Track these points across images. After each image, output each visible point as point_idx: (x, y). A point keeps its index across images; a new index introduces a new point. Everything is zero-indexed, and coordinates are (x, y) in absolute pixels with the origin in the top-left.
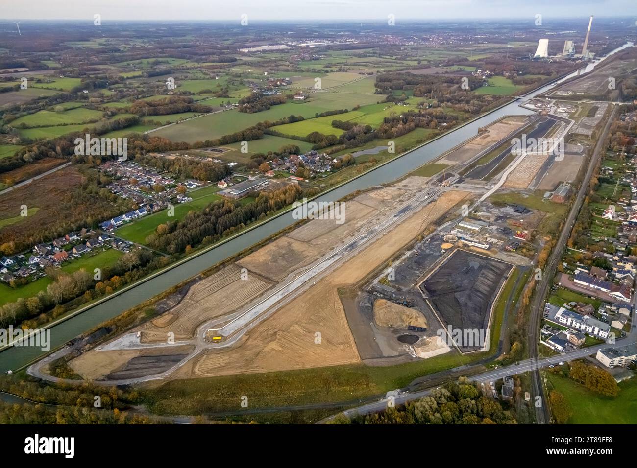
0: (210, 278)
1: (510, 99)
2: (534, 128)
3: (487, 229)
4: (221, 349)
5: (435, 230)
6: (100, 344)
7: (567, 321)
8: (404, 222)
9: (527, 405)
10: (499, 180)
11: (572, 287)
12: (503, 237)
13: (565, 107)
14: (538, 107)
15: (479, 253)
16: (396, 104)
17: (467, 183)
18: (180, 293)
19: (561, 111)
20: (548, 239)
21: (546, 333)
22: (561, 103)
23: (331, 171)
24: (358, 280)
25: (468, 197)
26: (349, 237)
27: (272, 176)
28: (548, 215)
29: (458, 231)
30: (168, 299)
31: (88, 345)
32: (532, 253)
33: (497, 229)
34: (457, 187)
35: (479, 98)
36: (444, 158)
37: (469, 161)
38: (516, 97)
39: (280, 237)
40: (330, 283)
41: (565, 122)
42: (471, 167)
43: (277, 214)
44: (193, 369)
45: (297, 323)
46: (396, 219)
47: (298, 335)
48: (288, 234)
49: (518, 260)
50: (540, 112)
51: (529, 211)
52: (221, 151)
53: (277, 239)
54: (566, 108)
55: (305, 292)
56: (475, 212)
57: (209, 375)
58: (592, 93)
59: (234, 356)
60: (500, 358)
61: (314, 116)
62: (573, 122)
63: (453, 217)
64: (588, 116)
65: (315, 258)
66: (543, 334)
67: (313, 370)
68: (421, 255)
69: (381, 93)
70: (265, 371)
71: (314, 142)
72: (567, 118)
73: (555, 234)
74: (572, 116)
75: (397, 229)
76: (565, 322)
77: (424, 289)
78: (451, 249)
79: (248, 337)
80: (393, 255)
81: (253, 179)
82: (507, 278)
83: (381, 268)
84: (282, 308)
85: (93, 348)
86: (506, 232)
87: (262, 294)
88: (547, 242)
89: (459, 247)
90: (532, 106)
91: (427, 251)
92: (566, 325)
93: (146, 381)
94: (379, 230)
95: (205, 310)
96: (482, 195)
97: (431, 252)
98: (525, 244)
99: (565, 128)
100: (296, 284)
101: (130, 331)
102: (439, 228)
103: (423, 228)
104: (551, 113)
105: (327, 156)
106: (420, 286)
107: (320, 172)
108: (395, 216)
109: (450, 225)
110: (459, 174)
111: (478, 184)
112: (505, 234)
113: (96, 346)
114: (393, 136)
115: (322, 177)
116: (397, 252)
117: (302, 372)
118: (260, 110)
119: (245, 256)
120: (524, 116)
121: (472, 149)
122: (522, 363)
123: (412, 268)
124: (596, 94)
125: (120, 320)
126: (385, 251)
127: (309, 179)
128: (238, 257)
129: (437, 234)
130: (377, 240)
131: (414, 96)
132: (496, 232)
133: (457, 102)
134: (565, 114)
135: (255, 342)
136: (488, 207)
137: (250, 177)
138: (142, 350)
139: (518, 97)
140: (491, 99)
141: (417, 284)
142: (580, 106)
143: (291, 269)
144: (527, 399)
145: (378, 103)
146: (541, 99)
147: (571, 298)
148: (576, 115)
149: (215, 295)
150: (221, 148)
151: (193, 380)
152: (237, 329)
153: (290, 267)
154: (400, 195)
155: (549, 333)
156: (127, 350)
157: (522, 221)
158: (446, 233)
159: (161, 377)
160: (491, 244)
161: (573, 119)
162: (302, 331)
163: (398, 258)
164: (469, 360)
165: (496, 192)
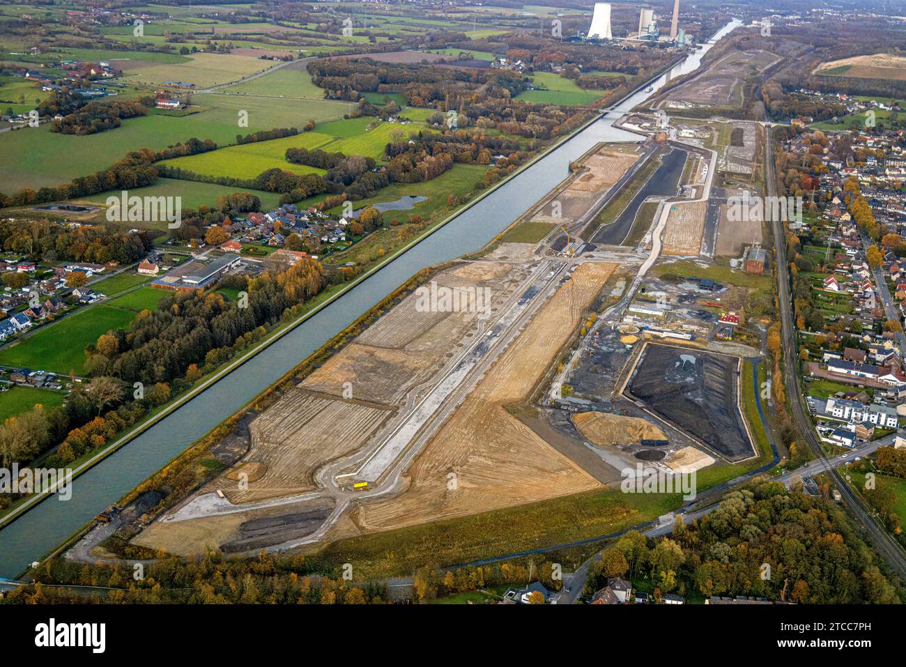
0: (271, 411)
1: (592, 114)
2: (657, 163)
3: (674, 314)
4: (380, 497)
5: (597, 319)
6: (162, 513)
7: (844, 413)
8: (540, 310)
9: (840, 504)
10: (651, 243)
11: (829, 377)
12: (704, 322)
13: (691, 129)
14: (646, 128)
15: (682, 345)
16: (384, 120)
17: (604, 250)
18: (238, 434)
19: (688, 135)
20: (767, 322)
21: (823, 429)
22: (682, 122)
23: (348, 239)
24: (526, 392)
25: (618, 271)
26: (465, 337)
27: (238, 251)
28: (750, 291)
29: (634, 319)
30: (225, 444)
31: (144, 517)
32: (755, 340)
33: (689, 313)
34: (592, 256)
35: (536, 109)
36: (540, 214)
37: (584, 217)
38: (600, 110)
39: (345, 344)
40: (484, 400)
41: (702, 154)
42: (594, 225)
43: (308, 310)
44: (357, 525)
45: (473, 453)
46: (523, 307)
47: (487, 467)
48: (356, 340)
49: (741, 351)
50: (654, 138)
51: (720, 287)
52: (83, 209)
53: (341, 348)
54: (692, 131)
55: (453, 416)
56: (643, 290)
57: (390, 528)
58: (723, 107)
59: (409, 501)
60: (782, 463)
61: (235, 141)
62: (715, 154)
63: (612, 301)
64: (733, 144)
65: (432, 369)
66: (821, 431)
67: (543, 504)
68: (598, 354)
69: (339, 99)
70: (471, 512)
71: (276, 190)
72: (702, 147)
73: (772, 314)
74: (708, 142)
75: (535, 321)
76: (841, 416)
77: (632, 397)
78: (638, 344)
79: (409, 478)
80: (555, 356)
81: (202, 257)
82: (738, 373)
83: (548, 375)
84: (433, 439)
85: (155, 519)
86: (704, 316)
87: (383, 424)
88: (767, 327)
89: (648, 340)
90: (636, 128)
91: (604, 348)
92: (843, 418)
93: (292, 547)
94: (509, 324)
95: (306, 453)
96: (637, 268)
97: (611, 349)
98: (739, 329)
99: (709, 163)
100: (429, 406)
101: (198, 492)
102: (603, 316)
103: (577, 317)
104: (673, 138)
105: (320, 215)
106: (623, 393)
107: (328, 242)
108: (520, 304)
109: (615, 311)
110: (581, 237)
111: (623, 251)
112: (704, 318)
113: (158, 516)
114: (423, 176)
115: (339, 250)
116: (558, 352)
117: (530, 507)
118: (100, 129)
119: (307, 375)
120: (631, 143)
121: (579, 199)
122: (812, 464)
123: (596, 372)
124: (729, 108)
125: (166, 478)
126: (539, 353)
127: (315, 253)
128: (295, 378)
129: (603, 326)
130: (516, 339)
131: (409, 105)
132: (688, 316)
133: (500, 118)
134: (695, 140)
135: (426, 483)
136: (656, 284)
137: (193, 254)
138: (246, 512)
139: (605, 111)
140: (561, 113)
141: (617, 391)
142: (713, 128)
143: (403, 387)
144: (838, 497)
145: (346, 117)
146: (646, 115)
147: (834, 390)
148: (714, 143)
149: (304, 431)
150: (80, 203)
151: (369, 536)
152: (383, 470)
153: (399, 386)
154: (506, 273)
155: (827, 429)
156: (221, 516)
157: (719, 299)
158: (617, 323)
159: (313, 539)
160: (692, 332)
161: (713, 148)
162: (490, 463)
163: (565, 360)
164: (743, 469)
165: (656, 262)
